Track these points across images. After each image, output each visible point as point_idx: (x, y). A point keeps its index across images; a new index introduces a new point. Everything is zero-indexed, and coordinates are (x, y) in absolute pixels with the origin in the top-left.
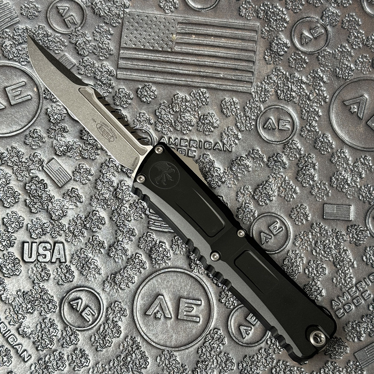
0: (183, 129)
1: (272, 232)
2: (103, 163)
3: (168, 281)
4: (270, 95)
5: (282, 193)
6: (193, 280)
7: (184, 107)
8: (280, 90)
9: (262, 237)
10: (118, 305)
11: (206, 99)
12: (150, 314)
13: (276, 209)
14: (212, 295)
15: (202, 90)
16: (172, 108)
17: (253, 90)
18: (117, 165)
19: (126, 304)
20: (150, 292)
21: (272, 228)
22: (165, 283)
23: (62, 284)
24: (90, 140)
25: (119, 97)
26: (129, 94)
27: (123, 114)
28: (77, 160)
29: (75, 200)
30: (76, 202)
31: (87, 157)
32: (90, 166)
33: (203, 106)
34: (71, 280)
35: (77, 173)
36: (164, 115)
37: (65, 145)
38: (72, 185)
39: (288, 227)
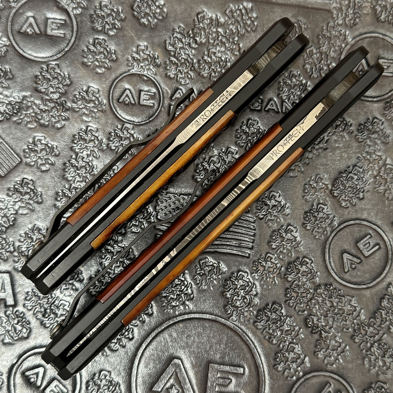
0: (213, 74)
1: (361, 251)
2: (75, 135)
3: (189, 336)
4: (364, 14)
5: (379, 187)
6: (231, 333)
7: (214, 35)
8: (380, 5)
9: (345, 260)
10: (106, 376)
11: (253, 22)
12: (160, 390)
13: (369, 214)
14: (263, 358)
15: (245, 4)
16: (194, 38)
17: (334, 5)
18: (99, 138)
19: (118, 375)
20: (158, 355)
21: (361, 245)
22: (184, 339)
23: (9, 344)
24: (52, 93)
25: (101, 15)
26: (118, 10)
27: (110, 47)
28: (30, 129)
29: (30, 199)
30: (31, 202)
31: (47, 123)
32: (53, 140)
33: (246, 34)
34: (25, 335)
35: (32, 152)
36: (180, 50)
37: (9, 102)
38: (22, 172)
39: (388, 243)
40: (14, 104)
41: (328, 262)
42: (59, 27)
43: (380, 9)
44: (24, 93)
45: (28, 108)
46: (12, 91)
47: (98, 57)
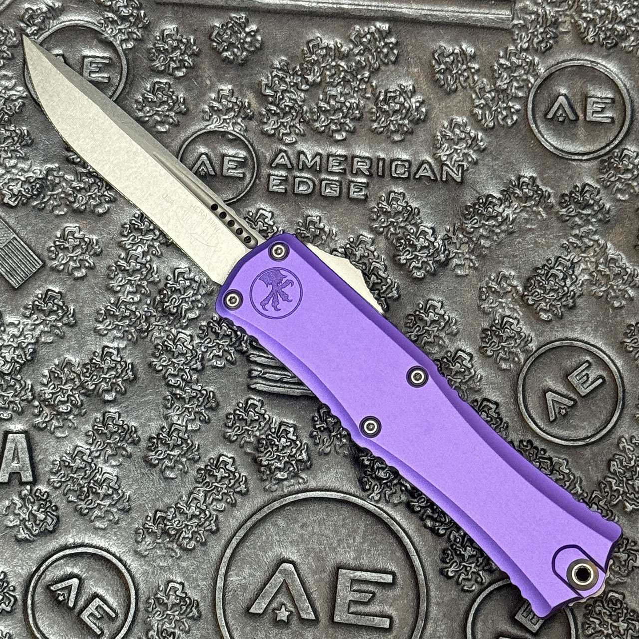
0: (333, 128)
2: (125, 224)
4: (561, 33)
7: (333, 71)
8: (585, 19)
9: (550, 403)
10: (175, 591)
11: (392, 50)
12: (261, 611)
13: (583, 330)
15: (378, 24)
16: (303, 76)
17: (515, 22)
20: (257, 555)
21: (573, 379)
22: (298, 530)
23: (26, 540)
25: (164, 49)
26: (188, 41)
27: (176, 94)
28: (58, 216)
29: (56, 320)
30: (60, 325)
31: (83, 207)
32: (91, 232)
33: (383, 68)
34: (51, 528)
35: (60, 251)
36: (282, 95)
37: (27, 178)
38: (46, 280)
39: (616, 375)
40: (34, 182)
41: (522, 407)
42: (100, 68)
43: (585, 25)
44: (49, 166)
45: (55, 186)
46: (31, 163)
47: (159, 109)
